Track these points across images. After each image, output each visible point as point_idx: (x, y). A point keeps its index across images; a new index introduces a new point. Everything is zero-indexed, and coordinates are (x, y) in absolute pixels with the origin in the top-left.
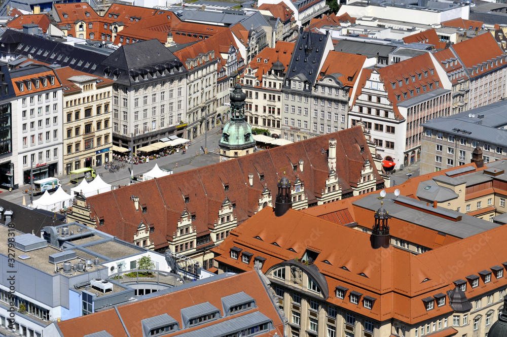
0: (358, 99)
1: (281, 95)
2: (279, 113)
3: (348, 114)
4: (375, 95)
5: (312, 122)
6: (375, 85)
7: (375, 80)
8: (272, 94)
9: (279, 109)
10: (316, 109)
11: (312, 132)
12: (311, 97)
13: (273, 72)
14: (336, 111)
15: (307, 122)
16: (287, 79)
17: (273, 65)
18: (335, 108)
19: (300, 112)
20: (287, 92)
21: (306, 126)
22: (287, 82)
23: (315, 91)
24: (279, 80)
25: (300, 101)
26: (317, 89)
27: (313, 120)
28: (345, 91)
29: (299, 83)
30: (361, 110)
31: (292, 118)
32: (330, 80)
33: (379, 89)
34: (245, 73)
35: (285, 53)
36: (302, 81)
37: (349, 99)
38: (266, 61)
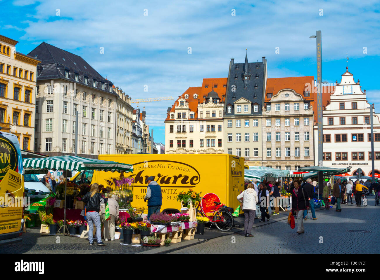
0: (325, 110)
1: (221, 123)
2: (220, 145)
3: (314, 129)
4: (348, 100)
5: (265, 147)
6: (348, 90)
7: (348, 83)
8: (211, 124)
9: (220, 141)
10: (270, 131)
11: (265, 159)
12: (262, 118)
13: (211, 99)
14: (297, 129)
15: (257, 149)
16: (229, 105)
17: (209, 94)
18: (295, 126)
19: (248, 139)
20: (229, 119)
21: (257, 154)
22: (229, 108)
23: (267, 111)
24: (219, 107)
25: (247, 125)
26: (268, 109)
27: (265, 145)
28: (307, 105)
29: (245, 106)
30: (331, 121)
31: (238, 148)
32: (287, 95)
33: (355, 93)
34: (176, 106)
35: (216, 86)
36: (249, 103)
37: (313, 112)
38: (195, 96)
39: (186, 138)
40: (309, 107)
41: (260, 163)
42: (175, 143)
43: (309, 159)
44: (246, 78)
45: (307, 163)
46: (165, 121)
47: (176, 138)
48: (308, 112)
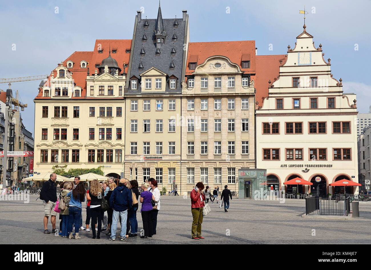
0: (272, 87)
1: (121, 105)
2: (119, 137)
3: (256, 115)
4: (305, 73)
5: (185, 140)
6: (305, 58)
7: (305, 49)
8: (106, 105)
9: (119, 130)
11: (184, 157)
12: (181, 98)
13: (106, 69)
14: (231, 114)
15: (174, 143)
16: (133, 77)
17: (103, 62)
18: (228, 110)
19: (160, 128)
20: (134, 98)
21: (173, 150)
22: (134, 82)
23: (188, 88)
24: (119, 80)
25: (160, 108)
26: (190, 86)
27: (186, 137)
28: (246, 80)
29: (157, 80)
30: (280, 103)
31: (145, 141)
32: (218, 65)
33: (314, 63)
34: (53, 77)
35: (114, 51)
36: (163, 75)
37: (255, 91)
38: (84, 64)
39: (68, 125)
40: (249, 83)
41: (178, 163)
42: (51, 134)
43: (248, 158)
44: (159, 41)
45: (245, 163)
46: (36, 99)
47: (52, 126)
48: (247, 91)
